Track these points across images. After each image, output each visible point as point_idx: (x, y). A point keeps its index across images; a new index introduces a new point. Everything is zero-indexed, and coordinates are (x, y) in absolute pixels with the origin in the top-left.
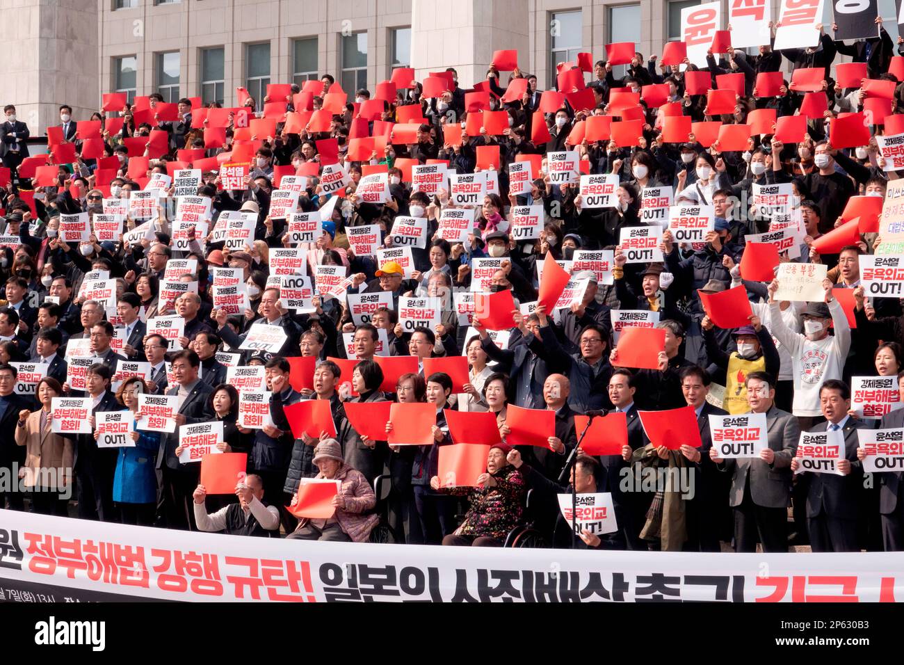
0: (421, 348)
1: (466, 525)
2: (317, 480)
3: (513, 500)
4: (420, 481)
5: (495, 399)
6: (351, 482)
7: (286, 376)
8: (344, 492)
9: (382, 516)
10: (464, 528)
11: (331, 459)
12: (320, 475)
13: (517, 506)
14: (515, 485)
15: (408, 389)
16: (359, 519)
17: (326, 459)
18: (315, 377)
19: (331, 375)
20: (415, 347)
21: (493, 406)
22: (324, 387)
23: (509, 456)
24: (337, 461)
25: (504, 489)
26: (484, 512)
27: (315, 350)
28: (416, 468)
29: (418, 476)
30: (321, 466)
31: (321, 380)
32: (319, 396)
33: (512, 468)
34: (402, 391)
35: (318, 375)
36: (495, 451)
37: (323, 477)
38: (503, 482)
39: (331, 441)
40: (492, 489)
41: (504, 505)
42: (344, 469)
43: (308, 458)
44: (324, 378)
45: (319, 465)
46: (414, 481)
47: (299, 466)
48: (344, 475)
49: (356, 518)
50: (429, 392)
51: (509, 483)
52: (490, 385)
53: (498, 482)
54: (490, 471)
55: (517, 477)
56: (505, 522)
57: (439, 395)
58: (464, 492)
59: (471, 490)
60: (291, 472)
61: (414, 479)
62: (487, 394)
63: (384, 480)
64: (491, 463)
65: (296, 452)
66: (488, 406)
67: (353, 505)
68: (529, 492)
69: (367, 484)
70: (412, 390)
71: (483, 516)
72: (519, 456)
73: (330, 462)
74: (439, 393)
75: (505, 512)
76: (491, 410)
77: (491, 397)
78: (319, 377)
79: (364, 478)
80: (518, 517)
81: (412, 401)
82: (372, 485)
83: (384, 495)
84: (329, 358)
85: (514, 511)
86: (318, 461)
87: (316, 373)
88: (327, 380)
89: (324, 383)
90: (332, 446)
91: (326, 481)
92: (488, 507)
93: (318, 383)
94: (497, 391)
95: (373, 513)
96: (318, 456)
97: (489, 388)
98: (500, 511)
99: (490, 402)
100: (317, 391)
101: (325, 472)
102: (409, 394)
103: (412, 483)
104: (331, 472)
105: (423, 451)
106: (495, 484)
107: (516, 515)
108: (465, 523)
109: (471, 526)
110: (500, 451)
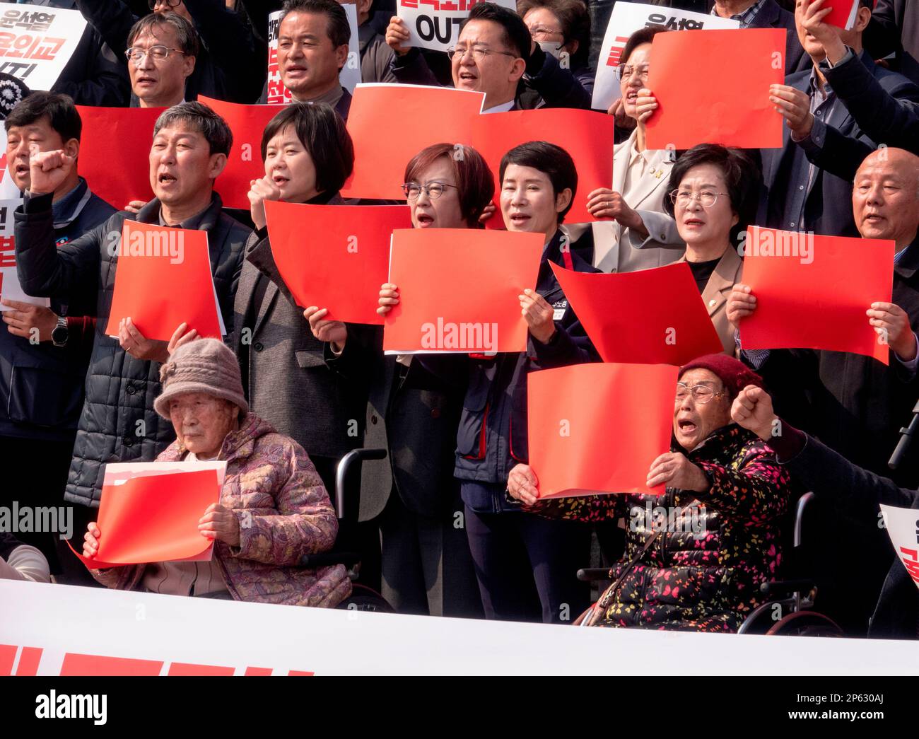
0: (487, 65)
1: (612, 601)
2: (164, 465)
3: (753, 530)
4: (483, 472)
5: (698, 223)
6: (267, 469)
7: (69, 151)
8: (247, 498)
9: (361, 571)
10: (605, 607)
11: (212, 396)
12: (174, 448)
13: (766, 546)
14: (762, 486)
15: (442, 189)
16: (290, 580)
17: (196, 397)
18: (156, 154)
19: (203, 147)
20: (470, 64)
21: (697, 244)
22: (182, 183)
23: (737, 404)
24: (228, 403)
25: (728, 500)
26: (666, 561)
27: (171, 69)
28: (467, 431)
29: (475, 455)
30: (182, 420)
31: (171, 162)
32: (165, 211)
33: (746, 436)
34: (421, 198)
35: (163, 146)
36: (695, 377)
37: (183, 457)
38: (726, 478)
39: (212, 345)
40: (686, 497)
41: (728, 543)
42: (246, 429)
43: (135, 397)
44: (181, 155)
45: (173, 418)
46: (463, 468)
47: (108, 422)
48: (246, 450)
49: (282, 577)
50: (507, 196)
51: (745, 482)
52: (686, 181)
53: (709, 478)
54: (683, 440)
55: (768, 460)
56: (730, 590)
57: (540, 206)
58: (603, 510)
59: (624, 503)
60: (87, 439)
61: (462, 462)
62: (678, 208)
63: (365, 463)
64: (683, 415)
65: (97, 380)
66: (680, 245)
67: (262, 541)
68: (803, 500)
69: (314, 476)
70: (452, 193)
71: (660, 574)
72: (766, 405)
73: (209, 408)
74: (541, 199)
75: (728, 563)
76: (691, 256)
77: (689, 216)
78: (165, 154)
79: (306, 458)
80: (769, 576)
81: (453, 225)
82: (329, 479)
83: (371, 508)
84: (202, 100)
85: (756, 558)
86: (171, 403)
87: (157, 140)
88: (190, 162)
89: (180, 170)
90: (215, 358)
91: (192, 465)
92: (677, 548)
93: (164, 169)
94: (705, 200)
95: (333, 563)
96: (170, 389)
97: (681, 190)
98: (713, 562)
99: (687, 233)
100: (159, 192)
101: (192, 437)
102: (445, 203)
103: (458, 473)
104: (209, 439)
105: (491, 374)
106: (699, 483)
107: (763, 569)
108: (607, 594)
109: (627, 602)
110: (713, 378)
